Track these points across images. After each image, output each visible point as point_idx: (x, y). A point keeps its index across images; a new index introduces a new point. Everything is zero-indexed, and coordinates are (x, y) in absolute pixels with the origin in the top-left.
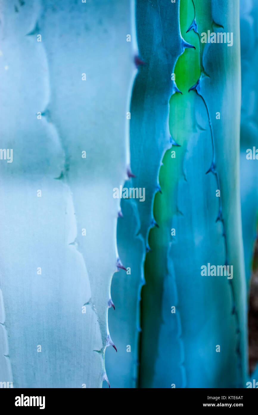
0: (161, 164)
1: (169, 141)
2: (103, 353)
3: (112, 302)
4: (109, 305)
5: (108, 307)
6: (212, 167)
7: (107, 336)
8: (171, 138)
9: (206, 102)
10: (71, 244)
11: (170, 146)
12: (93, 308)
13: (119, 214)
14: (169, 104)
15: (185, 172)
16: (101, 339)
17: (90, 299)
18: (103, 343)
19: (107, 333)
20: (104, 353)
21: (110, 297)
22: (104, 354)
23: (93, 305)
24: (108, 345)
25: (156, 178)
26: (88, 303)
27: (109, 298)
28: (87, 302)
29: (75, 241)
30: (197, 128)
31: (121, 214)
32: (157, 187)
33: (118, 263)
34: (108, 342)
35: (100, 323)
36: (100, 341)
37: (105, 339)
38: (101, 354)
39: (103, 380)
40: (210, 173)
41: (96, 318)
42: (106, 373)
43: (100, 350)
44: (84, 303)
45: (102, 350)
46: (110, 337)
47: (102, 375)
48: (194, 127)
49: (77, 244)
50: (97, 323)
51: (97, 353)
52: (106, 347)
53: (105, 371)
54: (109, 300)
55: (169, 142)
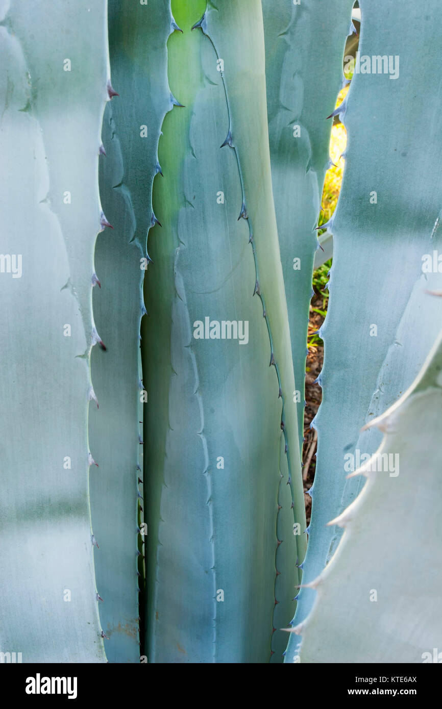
0: (160, 132)
1: (170, 100)
2: (88, 357)
3: (97, 278)
4: (93, 282)
5: (93, 286)
6: (228, 138)
7: (92, 330)
8: (171, 95)
9: (214, 44)
10: (42, 201)
11: (171, 107)
12: (73, 292)
13: (101, 150)
14: (166, 48)
15: (193, 145)
16: (85, 337)
17: (69, 279)
18: (87, 342)
19: (91, 326)
20: (90, 356)
21: (94, 271)
22: (89, 359)
23: (73, 287)
24: (94, 343)
25: (154, 154)
26: (66, 286)
27: (92, 272)
28: (64, 284)
29: (47, 197)
30: (205, 82)
31: (103, 149)
32: (157, 167)
33: (102, 219)
34: (94, 339)
35: (82, 312)
36: (84, 340)
37: (89, 335)
38: (86, 359)
39: (89, 400)
40: (226, 147)
41: (77, 307)
42: (92, 388)
43: (83, 354)
44: (62, 287)
45: (86, 352)
46: (96, 331)
47: (88, 391)
48: (202, 80)
49: (49, 202)
50: (79, 313)
51: (80, 359)
52: (91, 347)
53: (91, 385)
54: (93, 275)
55: (170, 102)
